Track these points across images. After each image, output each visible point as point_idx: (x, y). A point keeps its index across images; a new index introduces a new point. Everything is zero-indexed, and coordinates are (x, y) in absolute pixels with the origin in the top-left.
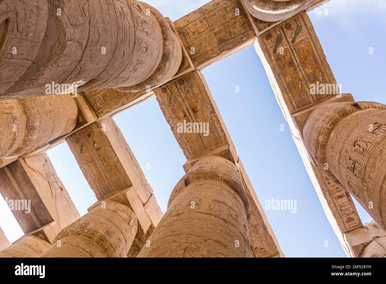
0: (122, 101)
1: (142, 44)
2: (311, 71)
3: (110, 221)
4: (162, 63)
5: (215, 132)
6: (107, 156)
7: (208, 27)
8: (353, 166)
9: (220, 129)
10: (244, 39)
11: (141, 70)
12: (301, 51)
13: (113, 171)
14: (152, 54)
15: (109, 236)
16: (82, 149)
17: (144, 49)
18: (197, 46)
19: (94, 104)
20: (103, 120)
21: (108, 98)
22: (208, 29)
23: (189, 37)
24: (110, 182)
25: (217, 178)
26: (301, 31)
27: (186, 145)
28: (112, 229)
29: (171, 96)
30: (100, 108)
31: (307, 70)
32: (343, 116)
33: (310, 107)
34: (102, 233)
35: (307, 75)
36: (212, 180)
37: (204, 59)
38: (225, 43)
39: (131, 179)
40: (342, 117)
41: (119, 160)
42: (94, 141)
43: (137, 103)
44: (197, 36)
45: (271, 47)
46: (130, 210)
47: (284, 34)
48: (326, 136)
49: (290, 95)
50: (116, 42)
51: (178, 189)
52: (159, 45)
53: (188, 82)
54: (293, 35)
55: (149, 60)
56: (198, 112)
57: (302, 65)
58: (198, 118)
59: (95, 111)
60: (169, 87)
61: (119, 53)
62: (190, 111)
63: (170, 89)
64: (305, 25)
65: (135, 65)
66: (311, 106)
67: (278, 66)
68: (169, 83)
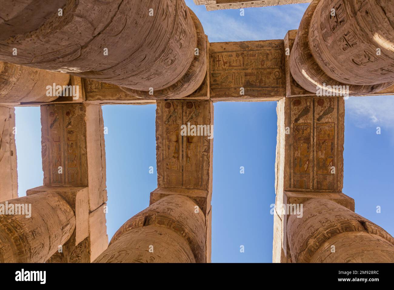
0: (120, 95)
1: (170, 55)
2: (323, 157)
3: (43, 218)
4: (181, 82)
5: (200, 172)
6: (76, 143)
7: (243, 64)
9: (206, 172)
10: (272, 94)
11: (155, 81)
12: (323, 132)
13: (75, 162)
14: (176, 69)
15: (33, 237)
16: (54, 123)
17: (170, 61)
18: (222, 77)
19: (89, 84)
20: (91, 105)
21: (106, 86)
22: (241, 66)
23: (218, 65)
24: (66, 172)
25: (182, 232)
26: (331, 112)
27: (163, 171)
28: (41, 229)
29: (172, 114)
30: (93, 92)
31: (320, 153)
32: (346, 230)
33: (307, 192)
34: (27, 230)
35: (318, 159)
36: (175, 232)
37: (224, 94)
38: (252, 88)
39: (90, 179)
40: (344, 230)
41: (87, 154)
42: (71, 122)
43: (134, 103)
44: (227, 68)
45: (295, 114)
46: (72, 213)
47: (314, 108)
48: (318, 242)
49: (292, 171)
50: (142, 42)
51: (134, 224)
52: (186, 63)
53: (196, 108)
54: (322, 113)
55: (170, 74)
56: (192, 143)
57: (317, 146)
58: (190, 150)
59: (86, 92)
60: (174, 104)
61: (139, 55)
62: (185, 139)
63: (175, 107)
64: (338, 109)
65: (152, 74)
66: (309, 192)
67: (293, 137)
68: (177, 100)
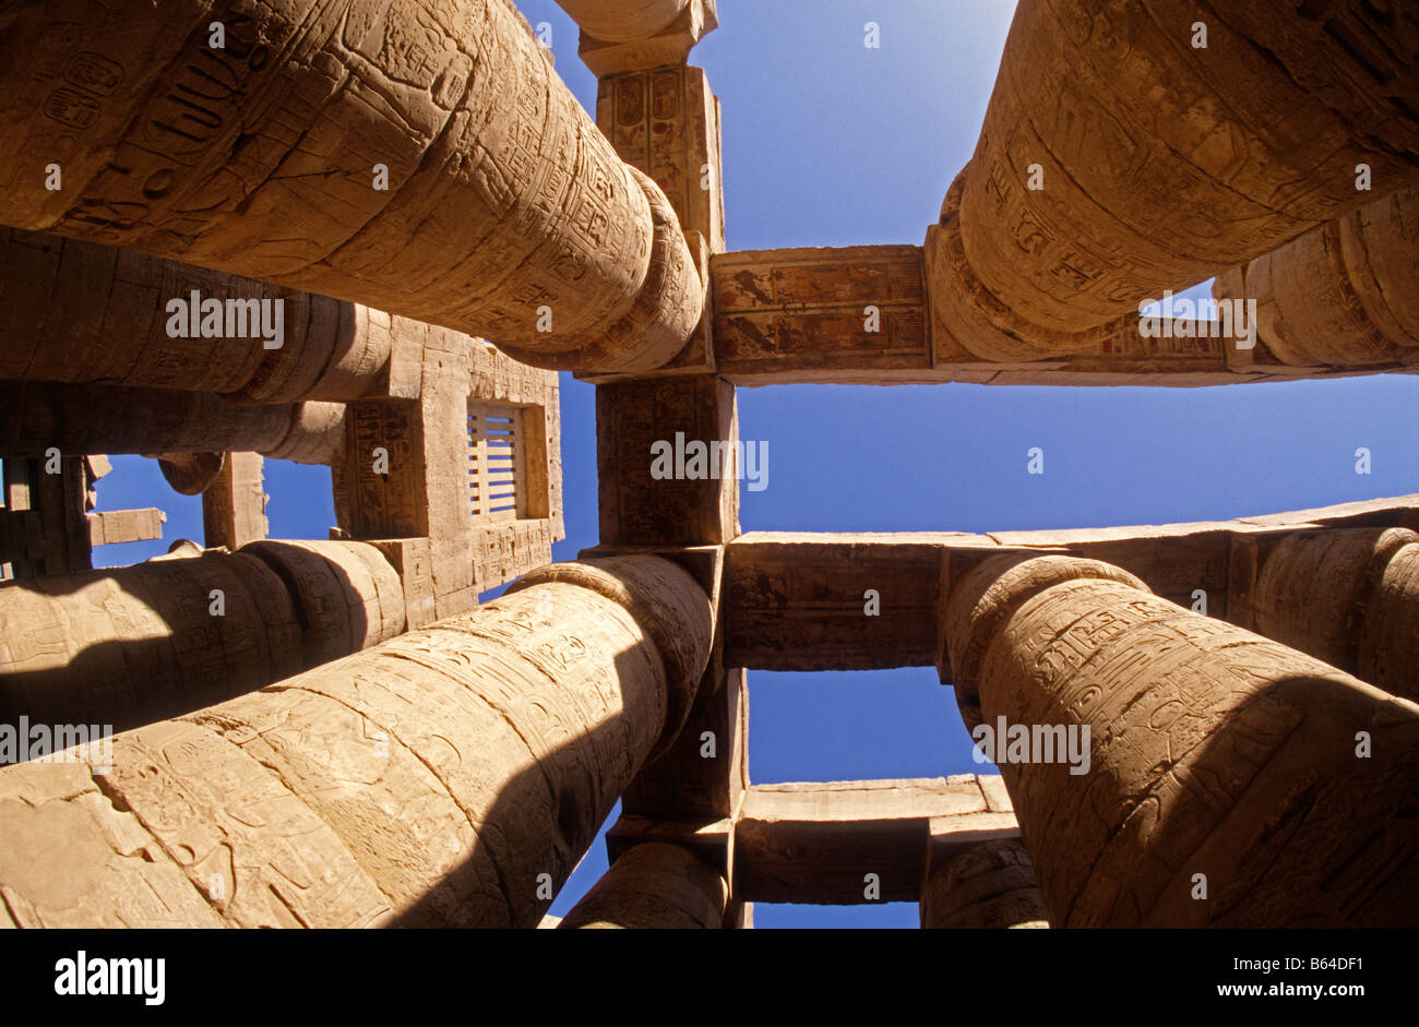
2: (848, 287)
8: (1073, 274)
12: (794, 291)
27: (897, 653)
31: (841, 294)
32: (961, 252)
33: (929, 319)
40: (962, 256)
45: (756, 351)
47: (740, 312)
54: (752, 296)
57: (826, 299)
62: (819, 604)
66: (929, 315)
67: (806, 352)
